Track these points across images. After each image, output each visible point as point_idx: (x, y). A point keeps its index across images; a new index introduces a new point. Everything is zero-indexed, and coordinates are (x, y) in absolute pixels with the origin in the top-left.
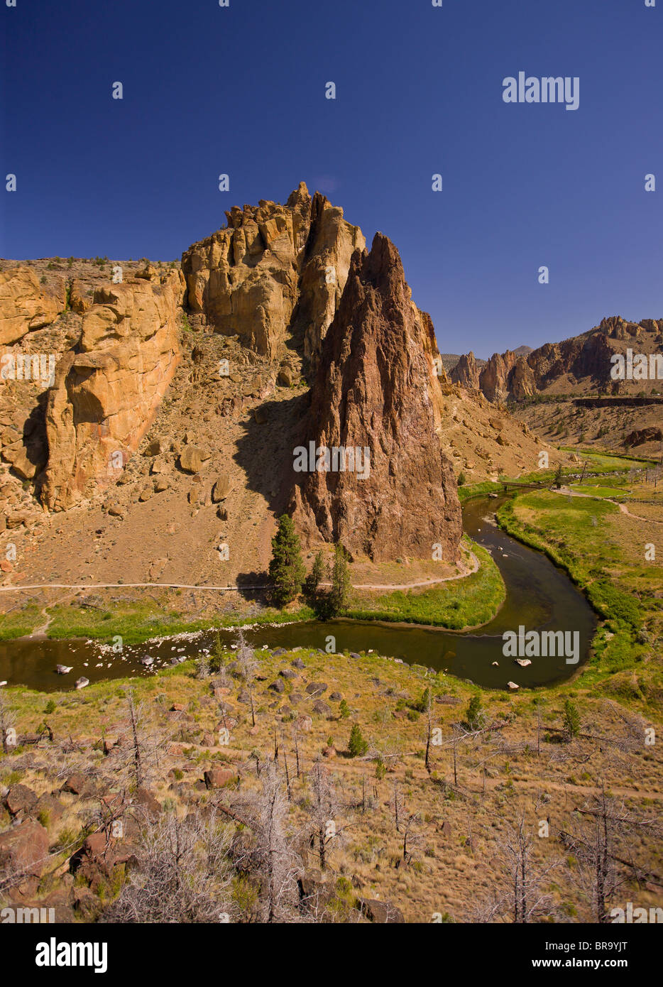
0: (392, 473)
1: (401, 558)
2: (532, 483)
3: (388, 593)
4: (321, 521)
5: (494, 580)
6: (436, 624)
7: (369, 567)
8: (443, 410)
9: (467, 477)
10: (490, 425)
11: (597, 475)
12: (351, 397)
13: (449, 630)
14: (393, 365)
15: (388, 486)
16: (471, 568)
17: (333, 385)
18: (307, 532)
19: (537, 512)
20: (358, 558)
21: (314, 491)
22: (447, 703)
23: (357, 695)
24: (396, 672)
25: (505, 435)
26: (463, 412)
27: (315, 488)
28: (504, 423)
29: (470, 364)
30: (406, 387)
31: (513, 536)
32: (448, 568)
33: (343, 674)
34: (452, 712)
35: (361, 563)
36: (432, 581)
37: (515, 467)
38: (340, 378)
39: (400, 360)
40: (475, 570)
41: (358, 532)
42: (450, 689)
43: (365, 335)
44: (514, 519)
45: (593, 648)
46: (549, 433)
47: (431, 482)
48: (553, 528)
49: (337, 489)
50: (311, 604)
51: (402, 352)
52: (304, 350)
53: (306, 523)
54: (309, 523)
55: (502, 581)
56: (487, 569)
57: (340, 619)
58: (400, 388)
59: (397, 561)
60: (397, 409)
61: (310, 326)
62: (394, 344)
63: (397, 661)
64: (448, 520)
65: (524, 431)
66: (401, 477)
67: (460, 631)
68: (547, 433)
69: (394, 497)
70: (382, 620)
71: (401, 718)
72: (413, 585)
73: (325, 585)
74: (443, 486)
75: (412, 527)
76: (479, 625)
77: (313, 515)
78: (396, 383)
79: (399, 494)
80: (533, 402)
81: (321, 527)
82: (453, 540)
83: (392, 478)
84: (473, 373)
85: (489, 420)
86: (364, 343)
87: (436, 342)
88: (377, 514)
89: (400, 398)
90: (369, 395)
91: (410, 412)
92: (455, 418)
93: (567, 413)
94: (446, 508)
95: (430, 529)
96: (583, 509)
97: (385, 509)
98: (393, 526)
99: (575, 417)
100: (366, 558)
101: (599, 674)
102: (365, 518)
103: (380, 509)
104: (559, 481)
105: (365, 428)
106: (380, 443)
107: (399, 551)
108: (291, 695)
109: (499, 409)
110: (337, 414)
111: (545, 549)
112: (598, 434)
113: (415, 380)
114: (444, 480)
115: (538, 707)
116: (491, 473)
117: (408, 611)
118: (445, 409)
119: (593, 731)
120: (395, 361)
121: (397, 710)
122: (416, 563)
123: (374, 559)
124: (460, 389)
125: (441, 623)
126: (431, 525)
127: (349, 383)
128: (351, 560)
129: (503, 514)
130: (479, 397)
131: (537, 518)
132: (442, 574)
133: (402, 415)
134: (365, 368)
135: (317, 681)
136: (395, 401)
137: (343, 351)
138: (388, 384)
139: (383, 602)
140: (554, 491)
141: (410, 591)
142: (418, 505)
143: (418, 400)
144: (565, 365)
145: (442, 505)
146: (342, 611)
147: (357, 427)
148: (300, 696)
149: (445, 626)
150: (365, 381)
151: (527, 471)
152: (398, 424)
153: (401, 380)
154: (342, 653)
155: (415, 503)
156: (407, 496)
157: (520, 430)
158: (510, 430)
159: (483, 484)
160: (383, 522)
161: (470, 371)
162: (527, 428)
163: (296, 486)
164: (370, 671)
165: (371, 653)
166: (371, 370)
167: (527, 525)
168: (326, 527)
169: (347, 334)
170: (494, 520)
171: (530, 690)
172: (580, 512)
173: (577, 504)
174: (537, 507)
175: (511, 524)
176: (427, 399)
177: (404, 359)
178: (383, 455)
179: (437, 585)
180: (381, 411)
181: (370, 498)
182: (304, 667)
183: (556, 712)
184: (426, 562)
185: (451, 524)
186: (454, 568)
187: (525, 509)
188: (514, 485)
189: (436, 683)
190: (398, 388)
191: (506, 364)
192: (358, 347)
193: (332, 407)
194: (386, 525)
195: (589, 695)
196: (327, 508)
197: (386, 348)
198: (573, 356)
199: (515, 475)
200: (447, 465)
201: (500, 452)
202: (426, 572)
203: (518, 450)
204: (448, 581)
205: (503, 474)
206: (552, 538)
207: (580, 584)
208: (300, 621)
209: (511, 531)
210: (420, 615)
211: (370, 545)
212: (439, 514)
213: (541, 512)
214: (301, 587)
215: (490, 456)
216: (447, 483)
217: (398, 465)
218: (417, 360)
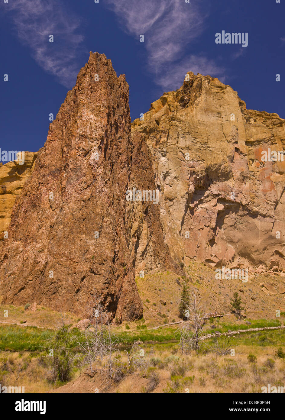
216: (102, 236)
217: (57, 218)
218: (88, 128)
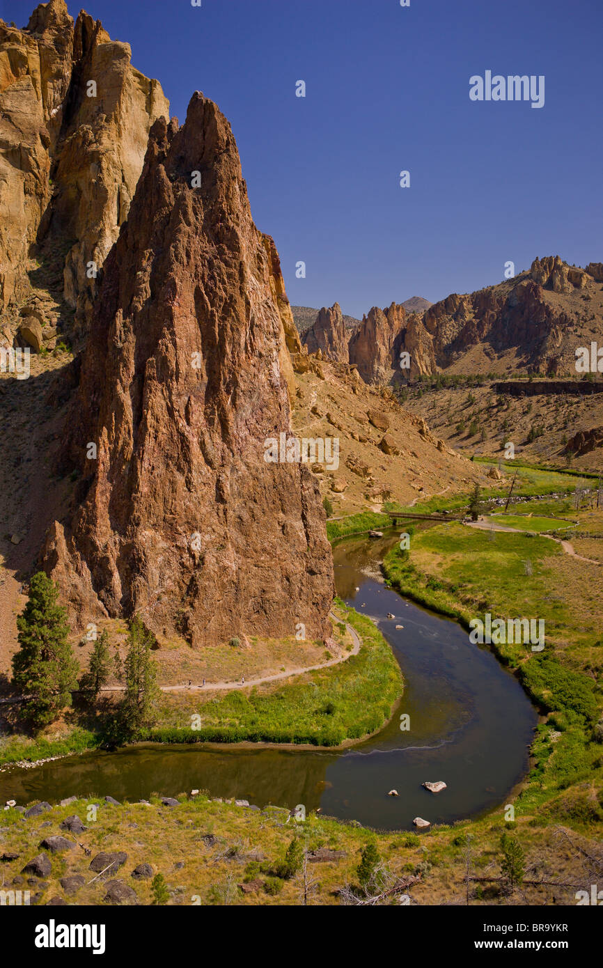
0: (220, 499)
1: (237, 639)
2: (434, 514)
3: (218, 697)
4: (101, 583)
5: (386, 665)
6: (299, 740)
7: (186, 656)
8: (295, 397)
9: (334, 506)
10: (370, 422)
11: (528, 499)
12: (150, 371)
13: (320, 748)
14: (223, 319)
15: (215, 520)
16: (348, 649)
17: (121, 350)
18: (78, 603)
19: (445, 558)
20: (166, 642)
21: (88, 531)
22: (325, 859)
23: (178, 865)
24: (240, 821)
25: (392, 438)
26: (328, 400)
27: (91, 527)
28: (390, 419)
29: (335, 323)
30: (243, 356)
31: (409, 596)
32: (313, 650)
33: (153, 833)
34: (332, 872)
35: (173, 647)
36: (289, 672)
37: (409, 489)
38: (132, 338)
39: (235, 310)
40: (355, 652)
41: (165, 598)
42: (327, 839)
43: (176, 266)
44: (411, 570)
45: (533, 755)
46: (458, 434)
47: (284, 512)
48: (470, 581)
49: (130, 528)
50: (87, 723)
51: (237, 296)
52: (63, 290)
53: (75, 587)
54: (80, 587)
55: (397, 666)
56: (374, 648)
57: (141, 744)
58: (233, 357)
59: (232, 644)
60: (228, 392)
61: (75, 247)
62: (224, 283)
63: (240, 803)
64: (312, 572)
65: (421, 432)
66: (235, 505)
67: (336, 748)
68: (454, 436)
69: (225, 538)
70: (212, 740)
71: (254, 893)
72: (258, 681)
73: (113, 690)
74: (304, 518)
75: (255, 586)
76: (364, 737)
77: (87, 572)
78: (228, 349)
79: (233, 533)
80: (433, 387)
81: (103, 592)
82: (320, 605)
83: (222, 506)
84: (339, 338)
85: (368, 413)
86: (174, 279)
87: (283, 284)
88: (197, 567)
89: (234, 374)
90: (183, 368)
91: (251, 398)
92: (314, 410)
93: (483, 404)
94: (309, 554)
95: (284, 589)
96: (511, 550)
97: (210, 559)
98: (223, 586)
99: (495, 410)
100: (180, 641)
101: (544, 793)
102: (178, 575)
103: (202, 559)
104: (476, 508)
105: (176, 423)
106: (201, 448)
107: (234, 626)
108: (64, 877)
109: (383, 396)
110: (127, 399)
111: (459, 613)
112: (529, 436)
113: (259, 344)
114: (305, 508)
115: (462, 850)
116: (372, 499)
117: (253, 723)
118: (298, 394)
119: (541, 875)
120: (226, 311)
121: (246, 881)
122: (262, 644)
123: (194, 641)
124: (322, 363)
125: (307, 738)
126: (285, 582)
127: (149, 348)
128: (156, 646)
129: (394, 562)
130: (351, 377)
131: (445, 566)
132: (304, 660)
133: (238, 402)
134: (175, 321)
135: (108, 850)
136: (225, 379)
137: (137, 292)
138: (213, 349)
139: (211, 711)
140: (468, 524)
141: (254, 691)
142: (264, 550)
143: (263, 377)
144: (478, 327)
145: (303, 548)
146: (144, 731)
147: (162, 423)
148: (80, 879)
149: (314, 741)
150: (175, 344)
151: (427, 495)
152: (231, 416)
153: (235, 344)
154: (147, 799)
155: (259, 547)
156: (247, 535)
157: (415, 429)
158: (400, 430)
159: (361, 515)
160: (208, 579)
161: (335, 334)
162: (426, 427)
163: (57, 524)
164: (196, 825)
165: (195, 795)
166: (186, 325)
167: (430, 578)
168: (110, 592)
169: (145, 263)
170: (379, 573)
171: (447, 826)
172: (507, 555)
173: (502, 542)
174: (445, 549)
175: (406, 577)
176: (278, 375)
177: (241, 308)
178: (206, 469)
179: (298, 679)
180: (202, 394)
181: (183, 542)
182: (83, 829)
183: (487, 853)
184: (277, 643)
185: (317, 580)
186: (323, 650)
187: (426, 554)
188: (408, 517)
189: (305, 831)
190: (230, 356)
191: (391, 324)
192: (163, 285)
193: (119, 388)
194: (212, 584)
195: (532, 824)
196: (112, 560)
197: (212, 290)
198: (492, 315)
199: (408, 502)
200: (309, 484)
201: (385, 465)
202: (279, 659)
203: (412, 461)
204: (314, 671)
205: (391, 500)
206: (468, 596)
207: (511, 663)
208: (70, 754)
209: (405, 588)
210: (273, 728)
211: (186, 619)
212: (297, 564)
213: (450, 557)
214: (70, 695)
215: (370, 471)
216: (310, 514)
217: (231, 486)
218: (262, 311)
